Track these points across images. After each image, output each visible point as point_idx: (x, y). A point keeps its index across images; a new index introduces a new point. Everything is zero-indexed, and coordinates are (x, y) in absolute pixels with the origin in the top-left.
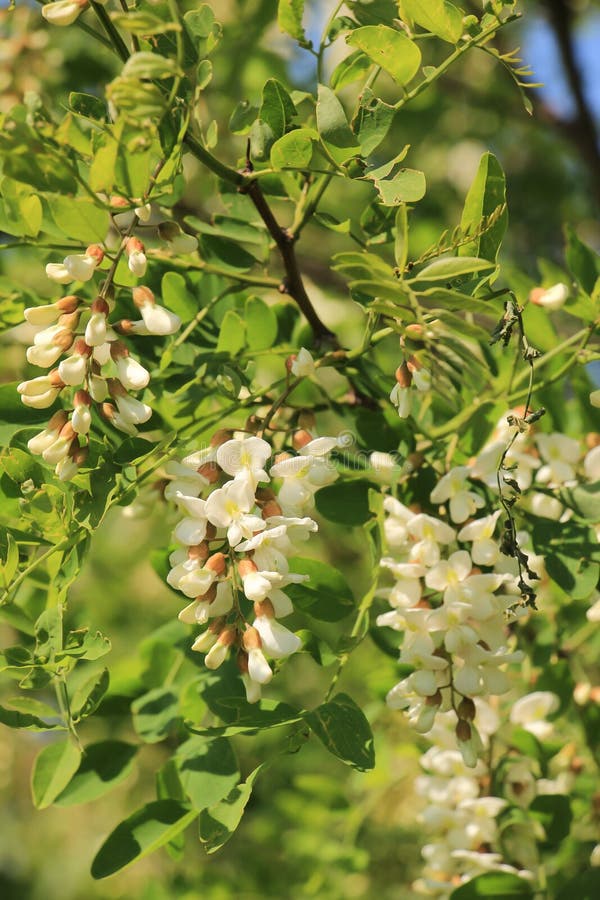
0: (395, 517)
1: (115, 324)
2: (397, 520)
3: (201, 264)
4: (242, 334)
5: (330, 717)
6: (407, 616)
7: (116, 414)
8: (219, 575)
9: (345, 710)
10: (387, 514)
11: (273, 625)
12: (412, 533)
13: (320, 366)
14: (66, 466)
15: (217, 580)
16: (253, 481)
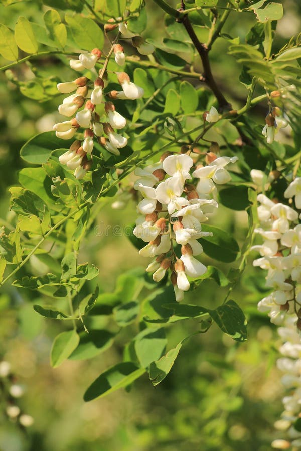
0: (264, 205)
1: (107, 93)
2: (265, 207)
3: (156, 64)
4: (178, 102)
5: (223, 313)
6: (270, 260)
7: (108, 143)
8: (162, 230)
9: (232, 309)
10: (259, 204)
11: (191, 259)
12: (273, 214)
13: (222, 119)
14: (80, 171)
15: (161, 233)
16: (183, 180)
